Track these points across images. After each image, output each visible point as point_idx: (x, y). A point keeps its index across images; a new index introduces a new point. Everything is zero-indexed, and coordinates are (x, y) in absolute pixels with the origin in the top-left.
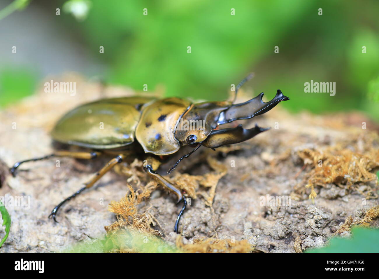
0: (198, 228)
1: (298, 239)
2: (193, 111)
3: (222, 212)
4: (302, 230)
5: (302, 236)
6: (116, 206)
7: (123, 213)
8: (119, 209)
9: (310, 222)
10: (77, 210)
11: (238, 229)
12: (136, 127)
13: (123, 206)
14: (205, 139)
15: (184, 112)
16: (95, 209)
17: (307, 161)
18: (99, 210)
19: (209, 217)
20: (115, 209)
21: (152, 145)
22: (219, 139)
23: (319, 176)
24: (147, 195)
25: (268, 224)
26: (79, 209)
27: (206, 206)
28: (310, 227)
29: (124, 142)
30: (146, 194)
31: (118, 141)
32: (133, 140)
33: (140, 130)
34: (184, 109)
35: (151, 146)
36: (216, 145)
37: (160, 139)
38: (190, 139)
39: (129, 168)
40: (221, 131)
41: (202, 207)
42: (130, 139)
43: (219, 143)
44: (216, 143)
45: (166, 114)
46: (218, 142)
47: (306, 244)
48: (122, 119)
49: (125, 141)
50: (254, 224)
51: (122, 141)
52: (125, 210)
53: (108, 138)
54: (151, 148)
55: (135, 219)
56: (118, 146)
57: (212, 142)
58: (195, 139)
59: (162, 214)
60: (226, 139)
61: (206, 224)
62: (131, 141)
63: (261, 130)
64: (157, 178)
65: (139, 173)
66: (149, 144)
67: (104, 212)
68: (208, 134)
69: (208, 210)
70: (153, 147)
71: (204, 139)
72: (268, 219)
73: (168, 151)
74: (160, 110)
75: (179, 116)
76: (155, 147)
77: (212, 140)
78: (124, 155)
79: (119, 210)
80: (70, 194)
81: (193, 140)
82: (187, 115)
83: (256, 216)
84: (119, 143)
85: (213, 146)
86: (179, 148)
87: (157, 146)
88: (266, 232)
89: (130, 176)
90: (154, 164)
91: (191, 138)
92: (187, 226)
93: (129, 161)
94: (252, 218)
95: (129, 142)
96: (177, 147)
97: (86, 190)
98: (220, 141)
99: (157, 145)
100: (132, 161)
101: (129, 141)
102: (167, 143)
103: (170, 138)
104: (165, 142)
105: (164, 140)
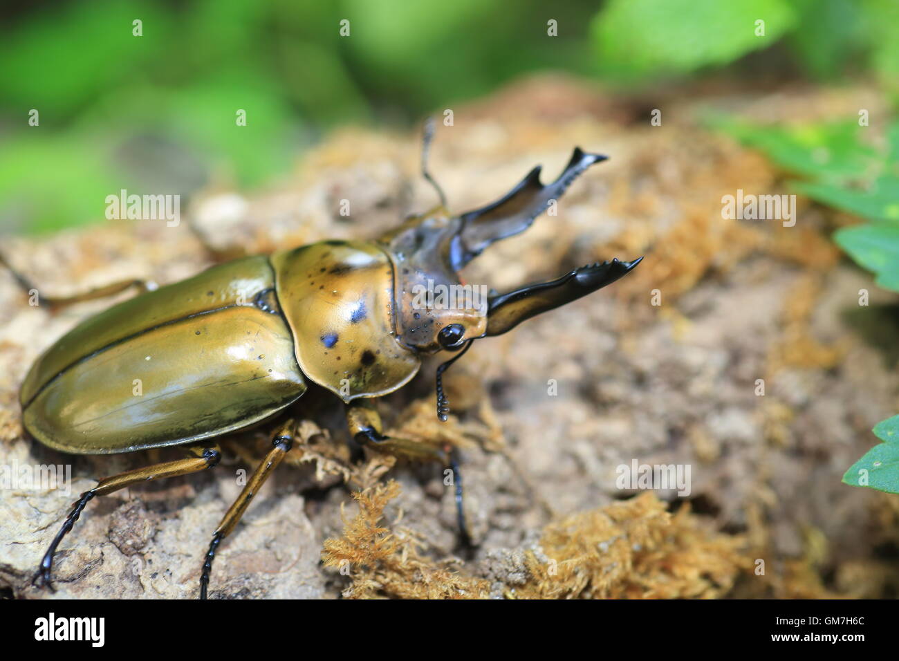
7: (363, 557)
13: (357, 542)
14: (486, 323)
15: (391, 277)
21: (358, 382)
29: (285, 401)
31: (268, 402)
32: (305, 388)
34: (386, 269)
36: (506, 328)
37: (373, 361)
38: (446, 336)
40: (516, 295)
43: (512, 323)
53: (236, 406)
54: (356, 389)
56: (270, 412)
57: (495, 325)
70: (361, 384)
71: (486, 327)
73: (399, 379)
74: (336, 295)
76: (364, 381)
77: (493, 320)
82: (401, 284)
84: (273, 404)
86: (420, 364)
87: (370, 378)
95: (297, 395)
96: (416, 362)
99: (368, 377)
101: (295, 393)
102: (391, 363)
103: (393, 349)
104: (385, 362)
105: (382, 359)
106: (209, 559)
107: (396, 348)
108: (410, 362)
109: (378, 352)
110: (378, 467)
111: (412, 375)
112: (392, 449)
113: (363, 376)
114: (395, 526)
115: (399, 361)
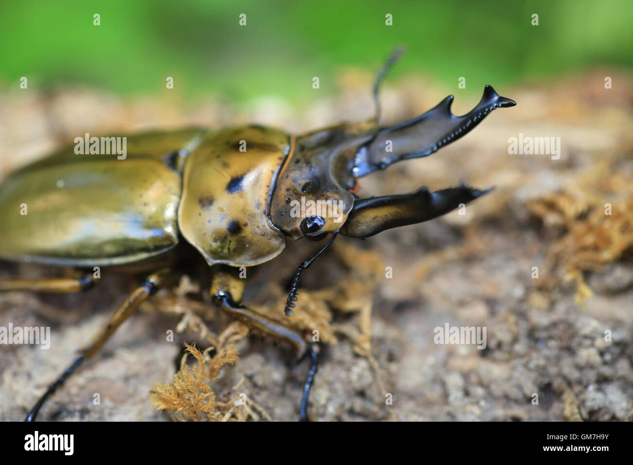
0: (348, 405)
1: (568, 396)
2: (299, 156)
3: (391, 358)
4: (575, 375)
5: (577, 389)
6: (168, 394)
7: (185, 407)
8: (176, 401)
9: (588, 354)
10: (75, 411)
11: (435, 393)
12: (177, 211)
13: (182, 391)
14: (345, 221)
15: (280, 162)
16: (113, 400)
17: (552, 219)
18: (123, 402)
19: (368, 378)
20: (165, 401)
21: (222, 248)
22: (374, 218)
23: (584, 249)
24: (230, 360)
25: (495, 371)
26: (78, 407)
27: (357, 356)
28: (591, 366)
29: (157, 248)
30: (229, 358)
31: (142, 246)
32: (176, 241)
33: (188, 215)
34: (279, 155)
35: (220, 250)
36: (368, 232)
37: (240, 232)
38: (309, 226)
39: (173, 297)
40: (378, 202)
41: (348, 358)
42: (168, 237)
43: (374, 227)
44: (367, 228)
45: (243, 173)
46: (373, 224)
47: (589, 404)
48: (141, 196)
49: (157, 244)
50: (466, 376)
51: (151, 245)
52: (188, 400)
53: (114, 242)
54: (221, 254)
55: (213, 415)
56: (143, 256)
57: (358, 226)
58: (319, 224)
59: (263, 388)
60: (390, 217)
61: (362, 394)
62: (172, 243)
63: (475, 194)
64: (246, 316)
65: (196, 305)
66: (215, 245)
67: (135, 404)
68: (348, 209)
69: (362, 364)
70: (226, 251)
71: (343, 224)
72: (494, 361)
73: (262, 255)
74: (226, 165)
75: (271, 173)
76: (229, 249)
77: (357, 222)
78: (160, 276)
79: (175, 403)
80: (51, 377)
81: (316, 227)
82: (288, 170)
83: (465, 358)
84: (146, 249)
85: (362, 234)
86: (283, 246)
87: (235, 247)
88: (497, 390)
89: (180, 318)
90: (235, 288)
91: (310, 223)
92: (325, 406)
93: (171, 284)
94: (457, 363)
95: (168, 246)
96: (281, 243)
97: (85, 363)
98: (377, 222)
99: (233, 245)
100: (177, 284)
101: (166, 243)
102: (256, 239)
103: (260, 226)
104: (250, 236)
105: (247, 232)
106: (67, 375)
107: (264, 226)
108: (275, 242)
109: (246, 225)
110: (235, 334)
111: (275, 255)
112: (245, 319)
113: (228, 243)
114: (234, 391)
115: (264, 239)
